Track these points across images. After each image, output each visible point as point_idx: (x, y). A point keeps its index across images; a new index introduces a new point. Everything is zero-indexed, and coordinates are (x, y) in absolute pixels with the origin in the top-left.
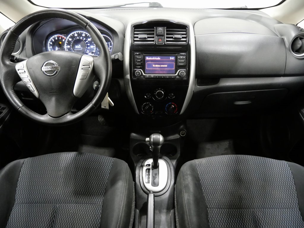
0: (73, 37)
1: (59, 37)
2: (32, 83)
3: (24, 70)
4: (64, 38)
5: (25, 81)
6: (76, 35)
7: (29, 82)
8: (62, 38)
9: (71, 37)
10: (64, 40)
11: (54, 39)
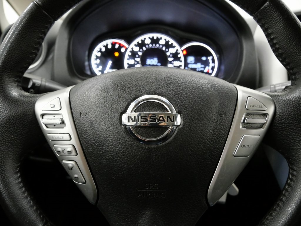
0: (141, 45)
1: (115, 43)
2: (80, 159)
3: (60, 117)
4: (123, 46)
5: (59, 149)
6: (148, 41)
7: (74, 153)
8: (121, 46)
9: (138, 45)
10: (123, 50)
11: (106, 47)
